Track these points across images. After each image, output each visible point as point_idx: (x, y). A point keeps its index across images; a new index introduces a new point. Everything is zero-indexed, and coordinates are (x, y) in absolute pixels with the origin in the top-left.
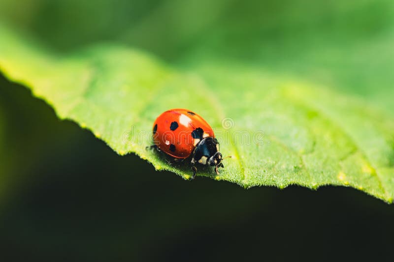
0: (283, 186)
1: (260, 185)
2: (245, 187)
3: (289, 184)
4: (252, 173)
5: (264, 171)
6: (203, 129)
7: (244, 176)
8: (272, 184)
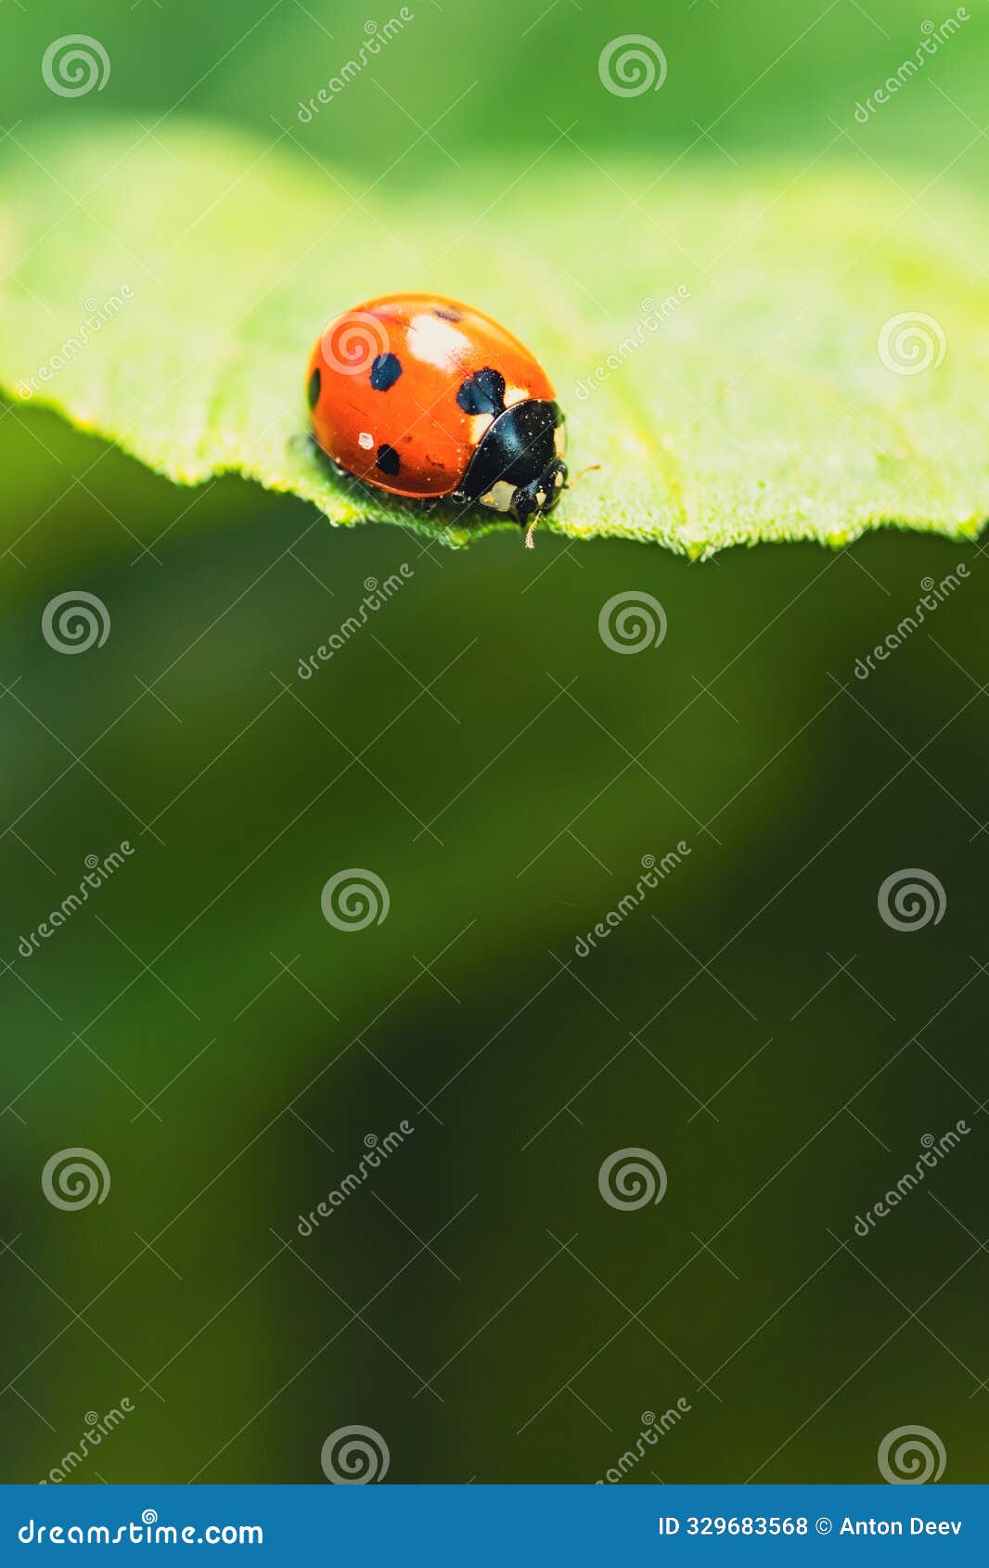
0: (845, 533)
1: (749, 539)
2: (693, 555)
3: (865, 522)
4: (715, 497)
5: (762, 485)
6: (500, 370)
7: (683, 512)
8: (798, 531)
